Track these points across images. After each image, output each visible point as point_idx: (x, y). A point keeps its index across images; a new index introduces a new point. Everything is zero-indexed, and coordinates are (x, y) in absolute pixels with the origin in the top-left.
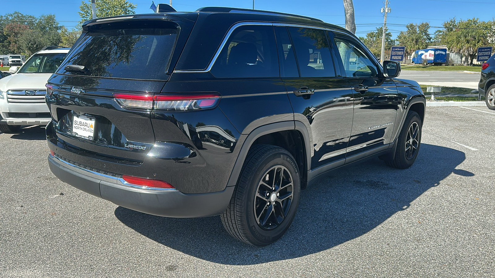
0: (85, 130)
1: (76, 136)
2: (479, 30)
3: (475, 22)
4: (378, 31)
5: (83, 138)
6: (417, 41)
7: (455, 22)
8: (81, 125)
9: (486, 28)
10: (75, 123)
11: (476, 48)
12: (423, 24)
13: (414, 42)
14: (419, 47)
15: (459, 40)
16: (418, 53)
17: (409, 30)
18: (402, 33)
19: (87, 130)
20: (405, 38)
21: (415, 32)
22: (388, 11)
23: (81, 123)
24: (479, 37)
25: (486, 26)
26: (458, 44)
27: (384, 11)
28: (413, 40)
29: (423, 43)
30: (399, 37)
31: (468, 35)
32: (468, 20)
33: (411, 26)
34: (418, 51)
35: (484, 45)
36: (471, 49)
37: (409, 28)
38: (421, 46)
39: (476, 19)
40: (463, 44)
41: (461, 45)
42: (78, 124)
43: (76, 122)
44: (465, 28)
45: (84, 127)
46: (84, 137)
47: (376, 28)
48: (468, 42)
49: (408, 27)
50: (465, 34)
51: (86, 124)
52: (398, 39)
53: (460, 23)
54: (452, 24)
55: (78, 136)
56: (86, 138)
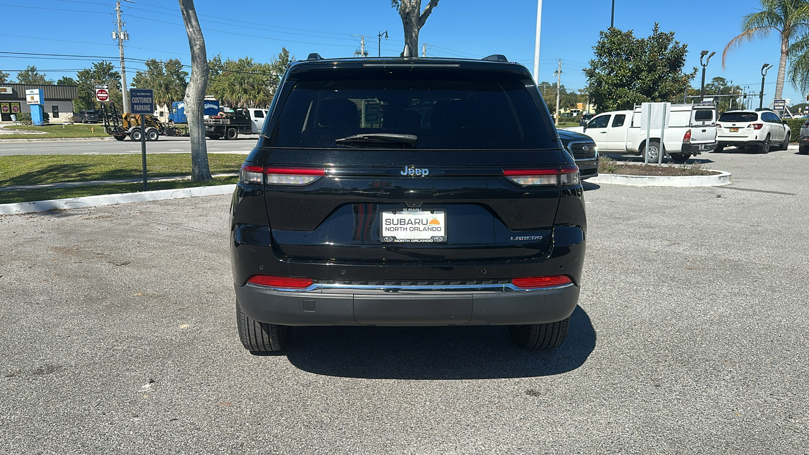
2: (256, 75)
3: (249, 63)
4: (96, 68)
6: (167, 88)
7: (220, 61)
9: (264, 73)
11: (257, 101)
12: (171, 61)
13: (163, 89)
14: (172, 98)
15: (233, 88)
16: (177, 106)
17: (150, 68)
18: (139, 74)
20: (147, 82)
21: (160, 74)
22: (125, 38)
24: (258, 84)
25: (264, 71)
26: (232, 94)
27: (118, 36)
28: (160, 86)
29: (177, 91)
30: (136, 80)
31: (244, 82)
32: (239, 61)
33: (154, 62)
34: (177, 104)
35: (266, 97)
36: (252, 102)
37: (151, 67)
38: (175, 96)
39: (249, 60)
40: (239, 95)
41: (237, 97)
44: (238, 72)
47: (93, 63)
48: (245, 91)
49: (148, 65)
50: (239, 79)
52: (134, 83)
53: (227, 63)
54: (217, 64)
56: (429, 241)
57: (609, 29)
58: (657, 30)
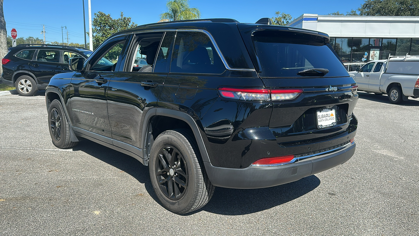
0: (327, 120)
1: (323, 127)
5: (328, 127)
8: (323, 117)
10: (319, 118)
19: (328, 120)
23: (323, 116)
42: (321, 118)
43: (319, 116)
45: (326, 118)
46: (329, 125)
51: (327, 115)
55: (324, 127)
56: (331, 125)
57: (99, 12)
58: (122, 16)
